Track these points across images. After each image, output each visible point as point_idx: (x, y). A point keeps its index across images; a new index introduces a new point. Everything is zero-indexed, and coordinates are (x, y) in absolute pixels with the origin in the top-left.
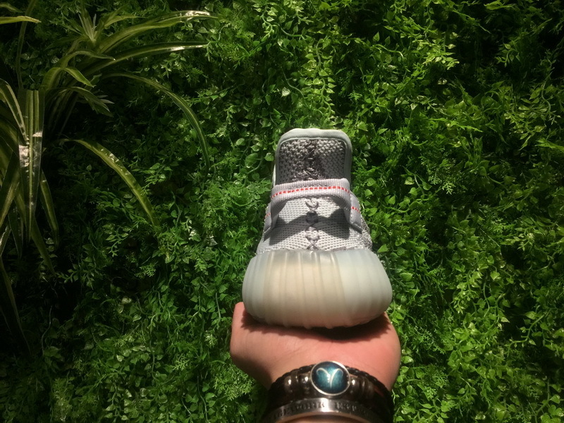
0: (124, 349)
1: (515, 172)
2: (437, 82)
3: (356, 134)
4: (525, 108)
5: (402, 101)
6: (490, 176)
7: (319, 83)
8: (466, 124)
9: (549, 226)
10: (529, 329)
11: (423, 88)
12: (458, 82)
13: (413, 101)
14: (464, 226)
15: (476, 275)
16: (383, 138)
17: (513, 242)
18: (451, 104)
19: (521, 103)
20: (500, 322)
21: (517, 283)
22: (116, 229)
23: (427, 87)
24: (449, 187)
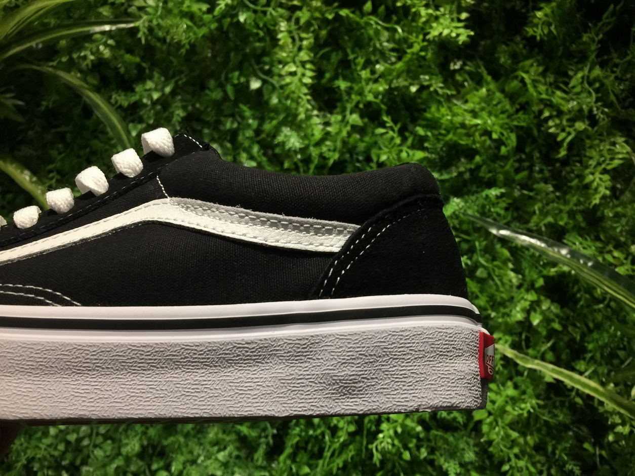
1: (554, 179)
2: (448, 65)
3: (347, 133)
7: (293, 68)
13: (415, 82)
21: (565, 328)
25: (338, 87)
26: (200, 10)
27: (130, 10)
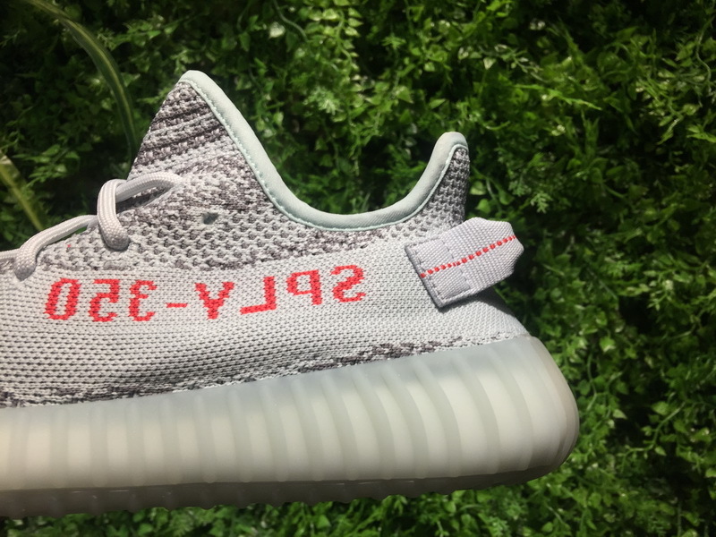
1: (646, 179)
2: (527, 24)
3: (393, 107)
4: (668, 74)
5: (470, 53)
6: (606, 183)
7: (333, 16)
8: (574, 96)
9: (696, 269)
10: (657, 430)
11: (506, 32)
12: (563, 26)
13: (490, 53)
14: (562, 265)
15: (577, 343)
16: (437, 116)
17: (638, 292)
18: (549, 63)
19: (662, 65)
20: (612, 417)
21: (641, 356)
23: (512, 31)
24: (541, 200)
25: (390, 45)
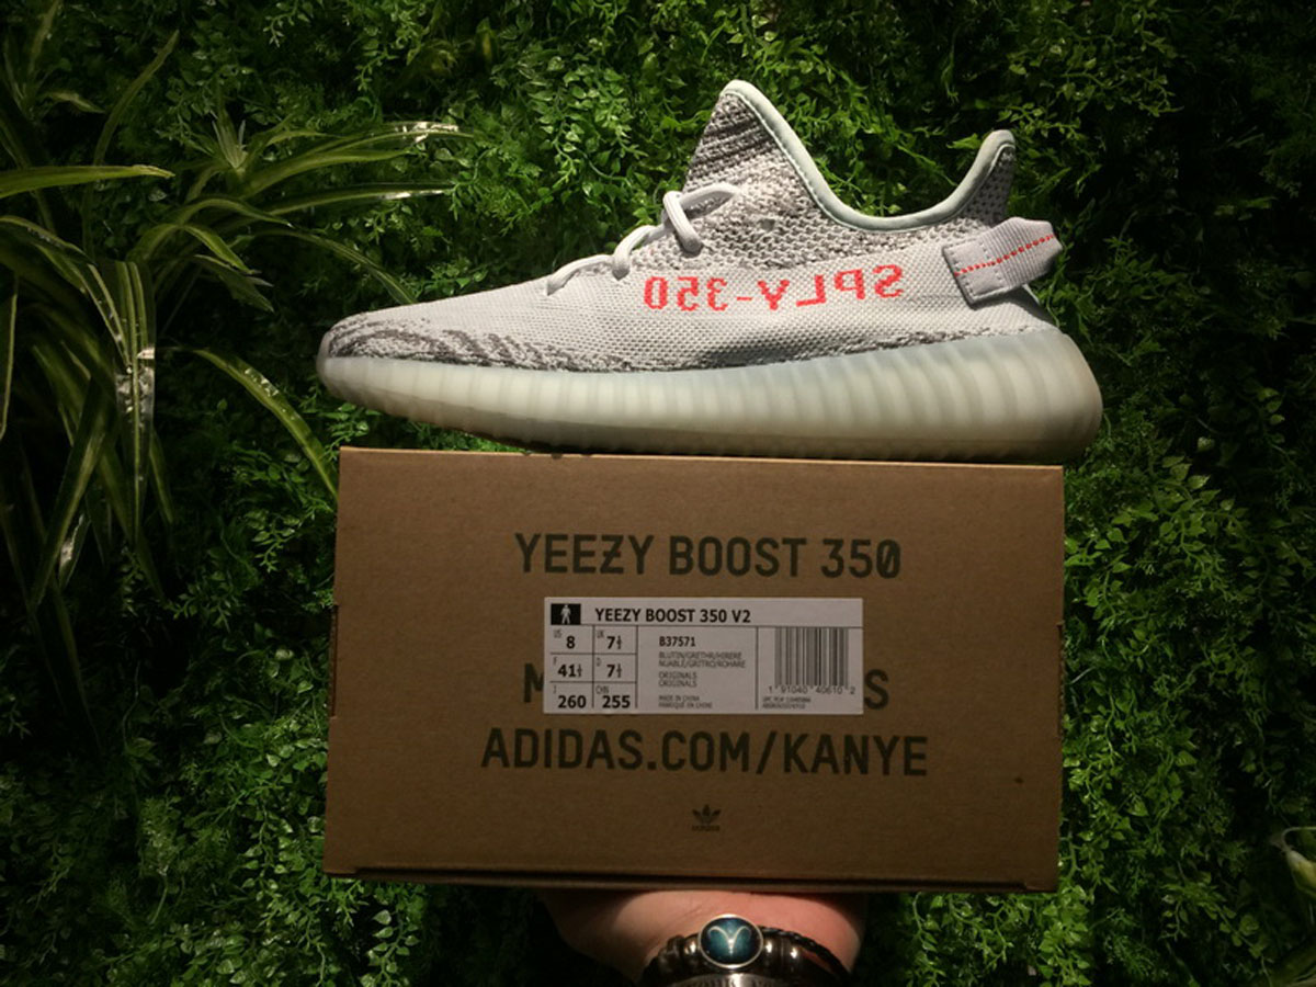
0: (280, 745)
22: (269, 520)
26: (530, 175)
27: (432, 165)
